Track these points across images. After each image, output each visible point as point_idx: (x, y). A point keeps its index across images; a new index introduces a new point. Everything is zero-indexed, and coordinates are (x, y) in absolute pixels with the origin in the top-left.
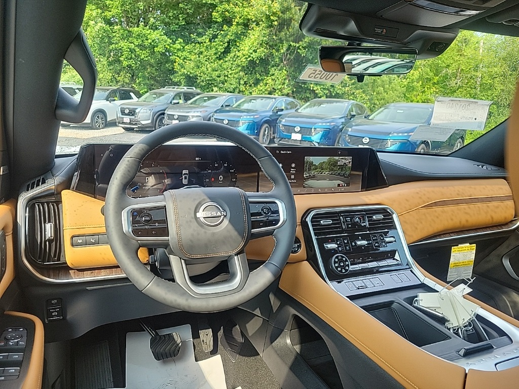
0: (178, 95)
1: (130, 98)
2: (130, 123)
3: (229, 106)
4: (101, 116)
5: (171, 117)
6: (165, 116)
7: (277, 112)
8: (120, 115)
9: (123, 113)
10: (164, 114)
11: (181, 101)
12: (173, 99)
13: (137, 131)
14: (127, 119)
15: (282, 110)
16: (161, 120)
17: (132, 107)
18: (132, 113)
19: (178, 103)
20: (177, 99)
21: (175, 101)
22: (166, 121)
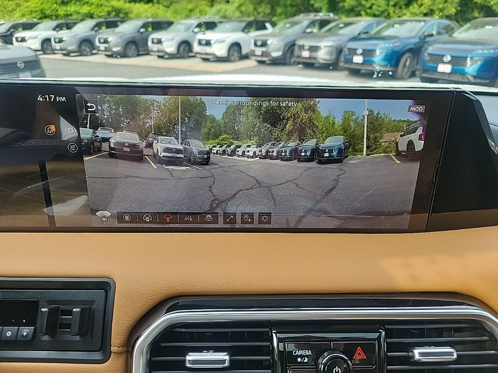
0: (312, 23)
1: (265, 28)
2: (262, 56)
3: (367, 33)
4: (236, 48)
5: (302, 47)
6: (296, 48)
7: (425, 38)
8: (252, 47)
9: (256, 45)
10: (294, 45)
11: (315, 30)
12: (308, 27)
13: (269, 64)
14: (259, 51)
15: (432, 35)
16: (292, 52)
17: (264, 38)
18: (264, 44)
19: (312, 32)
20: (311, 28)
21: (309, 30)
22: (296, 52)
